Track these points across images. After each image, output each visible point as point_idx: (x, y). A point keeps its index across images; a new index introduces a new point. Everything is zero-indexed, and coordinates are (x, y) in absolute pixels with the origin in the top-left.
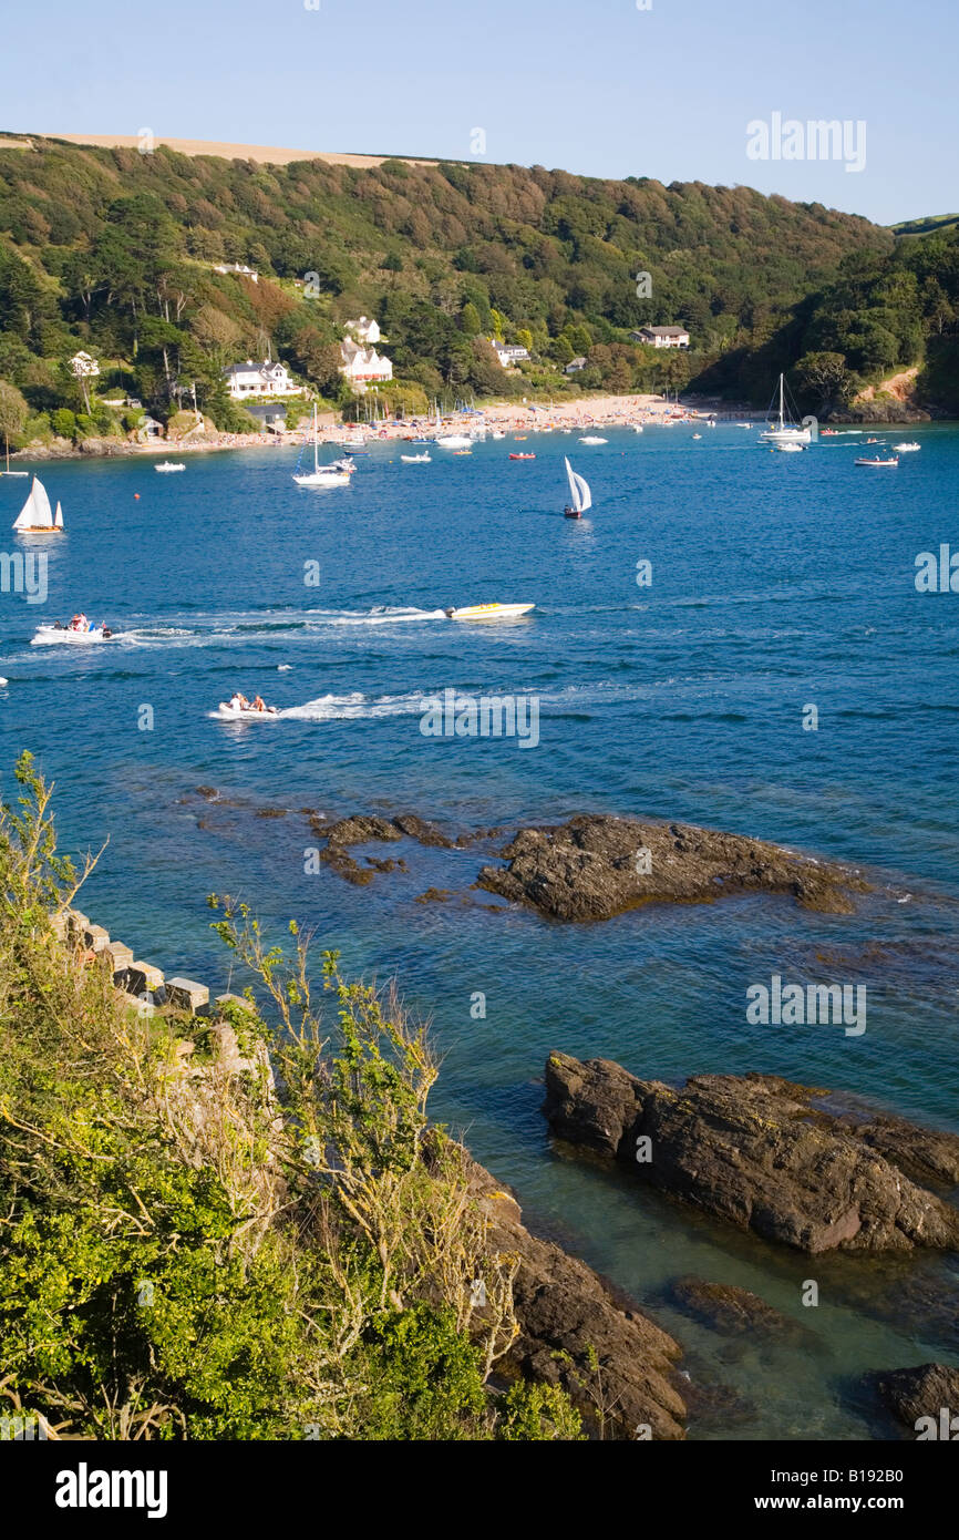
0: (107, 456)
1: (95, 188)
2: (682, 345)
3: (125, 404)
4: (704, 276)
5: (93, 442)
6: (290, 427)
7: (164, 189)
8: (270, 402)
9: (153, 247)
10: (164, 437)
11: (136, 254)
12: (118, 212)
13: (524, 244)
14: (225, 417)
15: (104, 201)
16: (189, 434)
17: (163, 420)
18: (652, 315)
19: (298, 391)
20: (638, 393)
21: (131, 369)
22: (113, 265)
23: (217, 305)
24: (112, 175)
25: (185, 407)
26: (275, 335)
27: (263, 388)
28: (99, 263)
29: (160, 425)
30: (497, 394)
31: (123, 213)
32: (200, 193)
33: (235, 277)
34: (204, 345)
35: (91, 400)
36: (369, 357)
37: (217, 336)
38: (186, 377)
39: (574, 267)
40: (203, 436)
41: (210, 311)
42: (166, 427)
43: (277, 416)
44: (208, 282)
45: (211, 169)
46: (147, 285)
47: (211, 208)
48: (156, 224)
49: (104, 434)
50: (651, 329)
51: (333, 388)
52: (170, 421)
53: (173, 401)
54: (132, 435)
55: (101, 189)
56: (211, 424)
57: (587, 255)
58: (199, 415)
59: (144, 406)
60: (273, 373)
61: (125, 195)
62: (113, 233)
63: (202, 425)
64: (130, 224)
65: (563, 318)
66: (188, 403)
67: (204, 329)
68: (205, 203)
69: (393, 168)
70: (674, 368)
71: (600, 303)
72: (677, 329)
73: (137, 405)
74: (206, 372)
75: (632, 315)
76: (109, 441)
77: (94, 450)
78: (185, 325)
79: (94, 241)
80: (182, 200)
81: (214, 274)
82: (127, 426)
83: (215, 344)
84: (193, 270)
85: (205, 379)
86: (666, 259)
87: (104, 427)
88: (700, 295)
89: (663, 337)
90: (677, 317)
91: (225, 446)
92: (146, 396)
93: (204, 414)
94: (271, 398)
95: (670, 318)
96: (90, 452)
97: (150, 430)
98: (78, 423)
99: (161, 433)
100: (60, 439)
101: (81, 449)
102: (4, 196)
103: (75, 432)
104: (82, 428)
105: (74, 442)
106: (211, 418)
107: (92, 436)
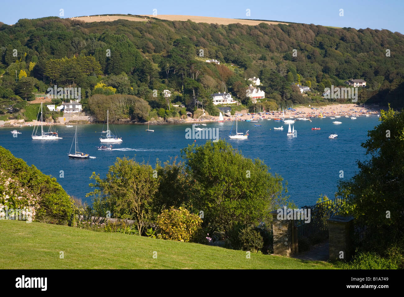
0: (175, 123)
1: (167, 34)
2: (364, 86)
3: (180, 106)
4: (372, 62)
5: (171, 119)
6: (232, 114)
7: (189, 34)
8: (226, 106)
9: (187, 54)
10: (192, 117)
11: (182, 56)
12: (177, 43)
13: (307, 51)
14: (213, 111)
15: (170, 38)
16: (200, 117)
17: (192, 112)
18: (353, 75)
19: (235, 102)
20: (349, 103)
21: (181, 95)
22: (176, 61)
23: (209, 74)
24: (173, 30)
25: (199, 108)
26: (226, 83)
27: (223, 101)
28: (172, 61)
29: (191, 113)
30: (300, 103)
31: (178, 43)
32: (200, 35)
33: (214, 64)
34: (205, 87)
35: (171, 105)
36: (258, 91)
37: (209, 84)
38: (200, 98)
39: (325, 59)
40: (205, 117)
41: (207, 76)
42: (193, 114)
43: (228, 111)
44: (206, 66)
45: (204, 27)
46: (187, 68)
47: (204, 41)
48: (189, 47)
49: (174, 116)
50: (352, 80)
51: (246, 101)
52: (195, 112)
53: (195, 106)
54: (182, 117)
55: (169, 35)
56: (207, 113)
57: (330, 55)
58: (204, 110)
59: (185, 107)
60: (227, 96)
61: (178, 37)
62: (175, 50)
63: (205, 114)
64: (180, 47)
65: (321, 77)
66: (200, 106)
67: (205, 82)
68: (203, 39)
69: (263, 26)
70: (362, 95)
71: (334, 72)
72: (361, 80)
73: (183, 107)
74: (207, 97)
75: (346, 75)
76: (176, 119)
77: (171, 122)
78: (198, 80)
79: (168, 52)
80: (195, 38)
81: (207, 63)
82: (181, 114)
83: (208, 87)
84: (201, 62)
85: (206, 99)
86: (358, 56)
87: (174, 114)
88: (370, 69)
89: (357, 83)
90: (362, 76)
91: (211, 120)
92: (187, 104)
93: (205, 110)
94: (226, 105)
95: (359, 77)
96: (170, 122)
97: (188, 115)
98: (166, 113)
99: (191, 116)
100: (160, 118)
101: (167, 121)
102: (139, 38)
103: (165, 115)
104: (167, 114)
105: (165, 119)
106: (208, 111)
107: (171, 117)
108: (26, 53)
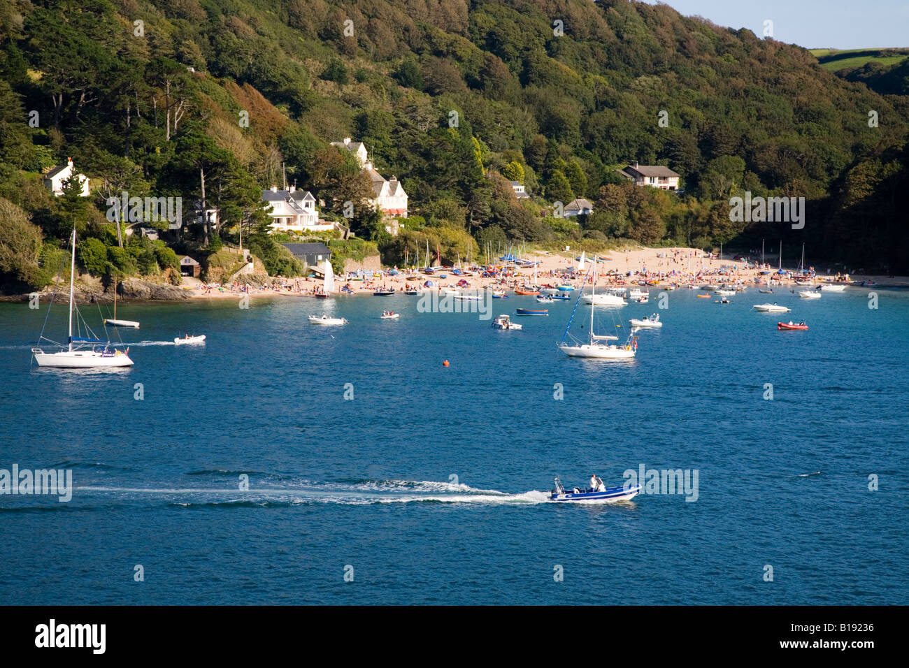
2: (672, 188)
5: (136, 282)
6: (337, 271)
8: (303, 238)
10: (202, 277)
16: (236, 276)
17: (203, 258)
18: (634, 151)
19: (330, 227)
20: (671, 245)
25: (226, 244)
27: (289, 221)
29: (194, 263)
30: (529, 239)
36: (393, 189)
39: (528, 90)
40: (253, 278)
42: (204, 266)
43: (320, 257)
49: (144, 272)
50: (638, 168)
51: (365, 224)
52: (211, 258)
54: (169, 274)
56: (259, 264)
58: (246, 252)
60: (302, 203)
63: (251, 265)
65: (544, 150)
70: (715, 217)
71: (578, 134)
72: (664, 169)
75: (613, 150)
76: (152, 281)
82: (161, 263)
86: (633, 85)
88: (686, 131)
89: (652, 179)
90: (660, 156)
93: (252, 252)
94: (304, 234)
95: (654, 156)
96: (134, 294)
97: (185, 268)
98: (111, 256)
99: (196, 273)
100: (87, 277)
101: (120, 290)
103: (107, 267)
104: (118, 265)
105: (106, 281)
106: (259, 256)
107: (133, 275)
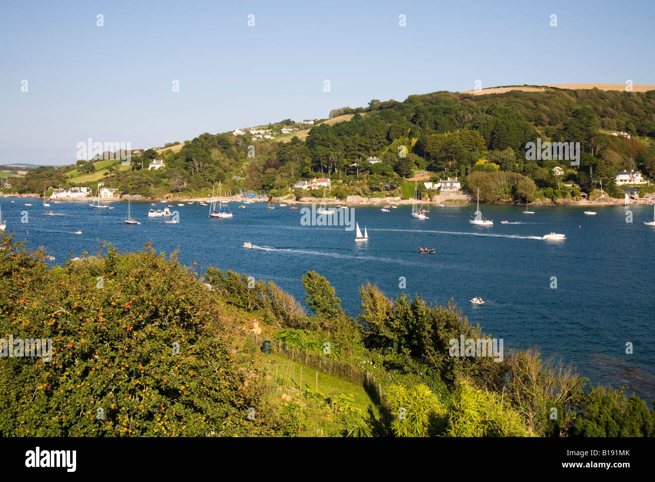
0: (565, 205)
1: (567, 105)
3: (573, 186)
5: (560, 200)
6: (641, 196)
7: (594, 104)
8: (633, 186)
9: (588, 126)
10: (588, 199)
11: (581, 129)
12: (576, 114)
14: (614, 192)
15: (570, 109)
16: (598, 198)
17: (588, 193)
19: (645, 182)
21: (576, 173)
22: (572, 134)
23: (613, 149)
24: (574, 100)
25: (597, 188)
26: (636, 160)
27: (630, 181)
28: (568, 134)
29: (586, 194)
31: (577, 114)
32: (609, 104)
34: (606, 164)
35: (560, 184)
37: (612, 161)
38: (599, 177)
40: (603, 199)
41: (610, 151)
42: (589, 195)
43: (635, 192)
44: (610, 140)
45: (613, 95)
46: (585, 141)
47: (612, 110)
48: (590, 118)
49: (564, 197)
52: (591, 193)
53: (592, 186)
54: (575, 198)
55: (569, 105)
56: (607, 195)
58: (602, 191)
59: (580, 187)
60: (635, 175)
61: (579, 107)
62: (573, 121)
63: (603, 195)
64: (580, 118)
66: (598, 186)
67: (607, 158)
68: (610, 109)
73: (578, 187)
74: (607, 175)
76: (566, 200)
77: (560, 203)
78: (599, 156)
79: (565, 124)
80: (601, 108)
81: (613, 136)
82: (573, 194)
83: (611, 164)
84: (604, 135)
85: (606, 178)
87: (564, 195)
91: (612, 203)
92: (582, 183)
93: (605, 191)
96: (558, 204)
97: (582, 196)
98: (554, 193)
99: (586, 197)
100: (547, 199)
101: (555, 203)
102: (533, 109)
103: (553, 196)
104: (556, 195)
105: (552, 200)
106: (607, 192)
107: (560, 198)
108: (410, 129)
